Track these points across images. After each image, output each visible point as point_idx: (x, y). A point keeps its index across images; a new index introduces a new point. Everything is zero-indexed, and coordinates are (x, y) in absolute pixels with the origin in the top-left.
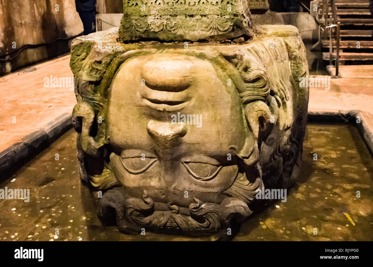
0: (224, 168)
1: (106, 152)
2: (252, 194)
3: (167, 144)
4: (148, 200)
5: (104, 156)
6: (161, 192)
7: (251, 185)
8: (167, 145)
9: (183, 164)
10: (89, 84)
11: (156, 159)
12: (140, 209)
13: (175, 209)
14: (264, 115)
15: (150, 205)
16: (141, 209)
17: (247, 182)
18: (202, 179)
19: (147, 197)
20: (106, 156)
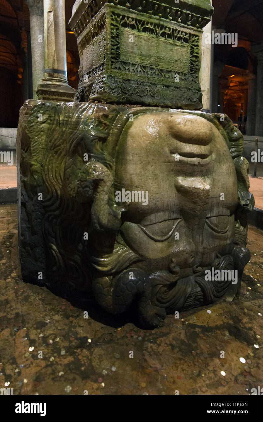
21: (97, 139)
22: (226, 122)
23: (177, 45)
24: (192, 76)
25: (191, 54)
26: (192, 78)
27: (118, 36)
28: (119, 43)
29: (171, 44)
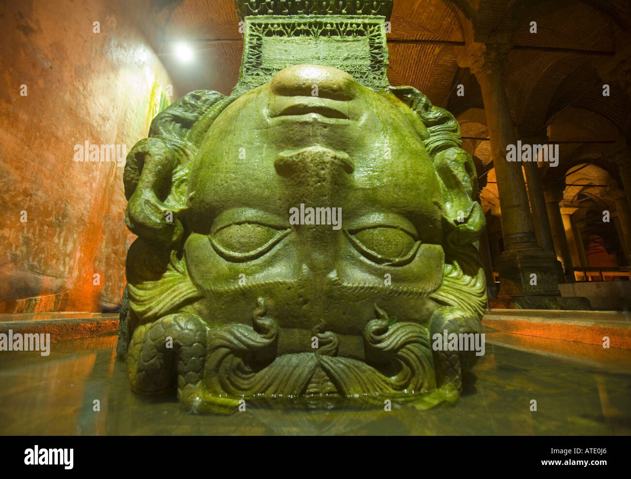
0: (425, 246)
1: (179, 229)
2: (480, 303)
3: (323, 169)
4: (266, 322)
5: (175, 238)
6: (301, 296)
7: (474, 285)
8: (323, 172)
9: (346, 236)
10: (172, 121)
11: (289, 230)
12: (245, 347)
13: (331, 342)
14: (470, 162)
15: (269, 335)
16: (248, 346)
17: (467, 278)
18: (389, 261)
19: (263, 315)
20: (177, 240)
21: (170, 117)
22: (413, 97)
23: (348, 41)
24: (374, 74)
25: (371, 46)
26: (375, 76)
27: (259, 46)
28: (261, 52)
29: (338, 41)
